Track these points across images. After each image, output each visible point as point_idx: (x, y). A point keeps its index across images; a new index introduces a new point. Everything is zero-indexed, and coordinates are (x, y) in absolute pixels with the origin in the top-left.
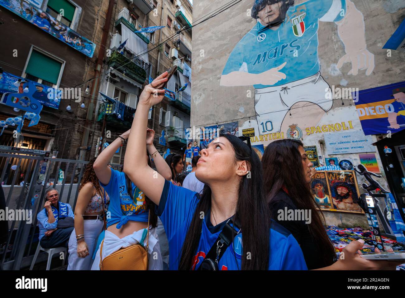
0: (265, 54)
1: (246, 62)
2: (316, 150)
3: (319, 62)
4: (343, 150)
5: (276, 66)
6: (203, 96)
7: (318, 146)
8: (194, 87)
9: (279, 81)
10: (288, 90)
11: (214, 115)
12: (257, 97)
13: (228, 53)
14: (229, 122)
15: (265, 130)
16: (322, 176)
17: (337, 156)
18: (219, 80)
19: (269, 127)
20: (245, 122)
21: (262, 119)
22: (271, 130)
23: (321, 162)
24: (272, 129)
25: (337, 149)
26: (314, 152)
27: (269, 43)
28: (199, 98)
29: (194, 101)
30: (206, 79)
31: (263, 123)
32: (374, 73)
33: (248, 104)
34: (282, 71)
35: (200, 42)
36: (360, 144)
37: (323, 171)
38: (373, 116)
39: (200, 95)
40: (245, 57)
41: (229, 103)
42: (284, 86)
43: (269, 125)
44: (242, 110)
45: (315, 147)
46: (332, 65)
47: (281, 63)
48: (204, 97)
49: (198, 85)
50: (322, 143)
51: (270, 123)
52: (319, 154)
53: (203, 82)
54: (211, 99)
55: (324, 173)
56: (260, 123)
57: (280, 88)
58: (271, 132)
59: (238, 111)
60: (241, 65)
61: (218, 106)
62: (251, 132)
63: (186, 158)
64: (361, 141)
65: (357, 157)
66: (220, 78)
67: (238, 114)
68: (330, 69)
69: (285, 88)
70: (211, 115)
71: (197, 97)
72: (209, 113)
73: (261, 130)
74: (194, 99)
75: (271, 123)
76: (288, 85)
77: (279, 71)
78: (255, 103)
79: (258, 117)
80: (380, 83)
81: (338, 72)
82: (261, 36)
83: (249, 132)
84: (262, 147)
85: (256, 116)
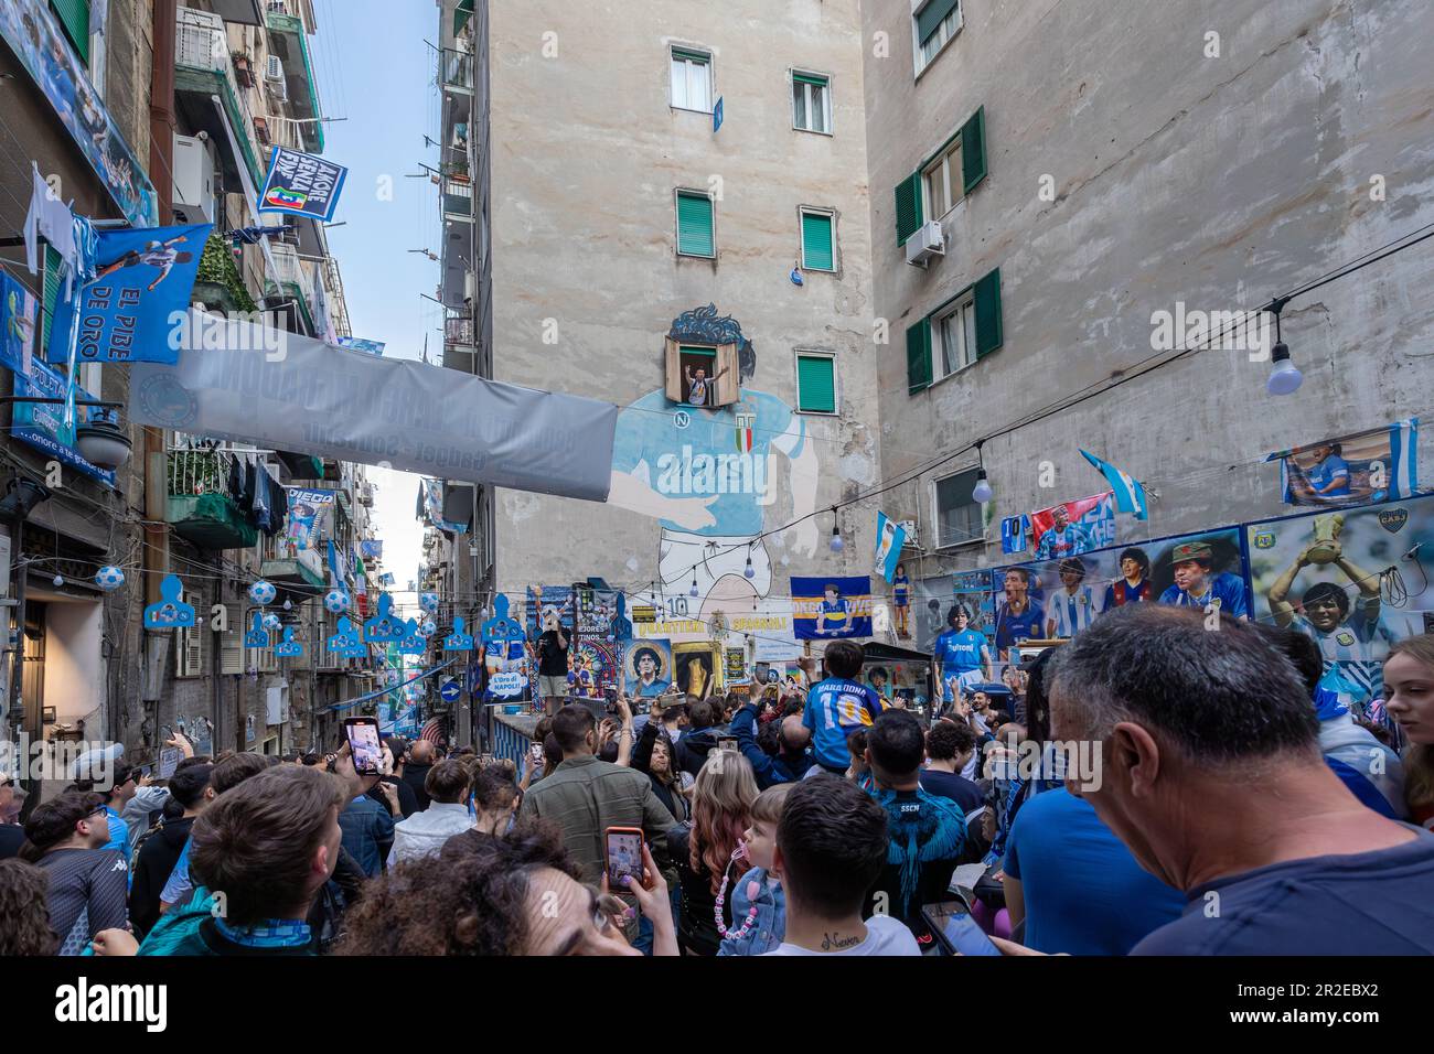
1: (648, 461)
2: (743, 654)
3: (763, 516)
4: (773, 657)
6: (536, 505)
7: (747, 649)
9: (704, 528)
10: (717, 550)
11: (566, 562)
12: (665, 546)
15: (675, 614)
19: (682, 610)
20: (639, 592)
21: (671, 591)
22: (682, 616)
23: (747, 671)
24: (687, 613)
25: (766, 655)
27: (694, 440)
28: (524, 507)
29: (507, 511)
31: (671, 600)
32: (815, 557)
33: (647, 556)
34: (712, 508)
35: (521, 336)
36: (789, 650)
38: (804, 614)
40: (645, 448)
41: (605, 542)
42: (712, 540)
43: (682, 603)
44: (633, 564)
45: (742, 649)
48: (538, 508)
50: (751, 644)
52: (746, 661)
54: (560, 519)
56: (666, 599)
57: (704, 541)
58: (684, 619)
59: (624, 565)
60: (636, 462)
61: (578, 541)
62: (650, 613)
63: (487, 657)
64: (790, 646)
65: (783, 666)
67: (625, 571)
69: (713, 544)
70: (559, 559)
72: (553, 554)
73: (668, 612)
74: (507, 505)
75: (686, 602)
76: (720, 541)
77: (707, 508)
78: (661, 557)
79: (663, 586)
80: (818, 573)
82: (682, 415)
83: (645, 613)
84: (666, 642)
85: (658, 582)
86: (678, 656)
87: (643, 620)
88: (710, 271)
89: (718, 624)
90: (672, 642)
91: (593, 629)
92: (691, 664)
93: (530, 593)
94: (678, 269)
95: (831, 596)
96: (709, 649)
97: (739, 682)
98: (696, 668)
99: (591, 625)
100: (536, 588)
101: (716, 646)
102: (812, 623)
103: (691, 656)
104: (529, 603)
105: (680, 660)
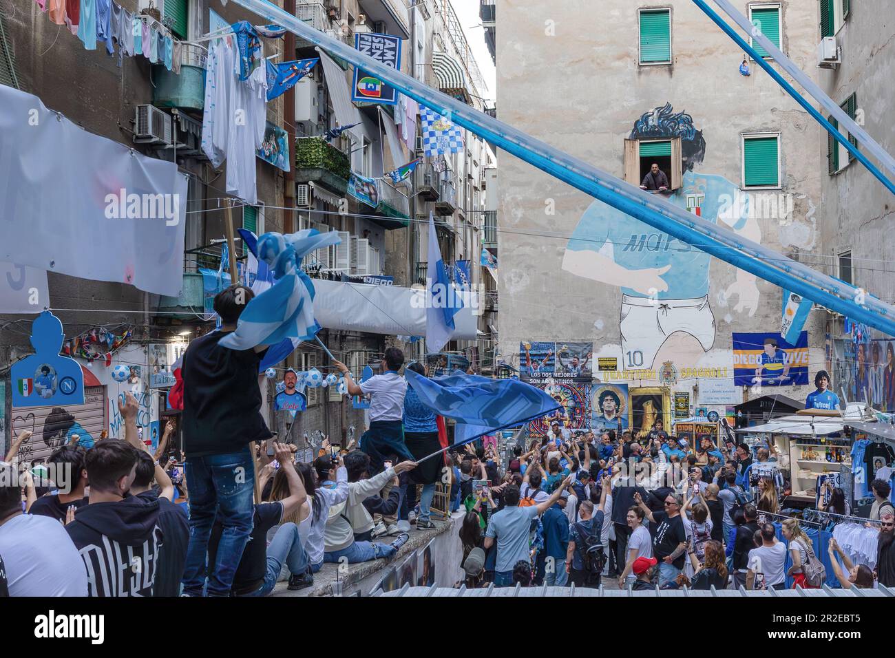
0: (644, 237)
1: (612, 241)
2: (688, 397)
3: (709, 281)
4: (714, 400)
5: (656, 266)
6: (526, 280)
7: (691, 392)
8: (506, 253)
9: (658, 293)
10: (668, 310)
11: (549, 323)
12: (625, 309)
13: (581, 208)
14: (576, 342)
15: (633, 363)
16: (690, 428)
17: (708, 407)
18: (560, 258)
19: (638, 361)
20: (604, 346)
21: (629, 345)
22: (639, 365)
23: (692, 412)
24: (642, 363)
25: (708, 398)
26: (686, 401)
28: (518, 282)
29: (506, 285)
30: (533, 246)
31: (629, 353)
32: (755, 316)
34: (664, 276)
36: (729, 395)
37: (691, 423)
38: (743, 365)
39: (521, 277)
40: (610, 230)
41: (578, 307)
42: (664, 303)
43: (638, 355)
44: (599, 324)
45: (688, 394)
46: (722, 291)
47: (664, 265)
48: (528, 282)
49: (515, 253)
50: (696, 389)
51: (640, 354)
52: (691, 404)
53: (527, 249)
54: (544, 290)
55: (692, 425)
56: (626, 352)
57: (657, 303)
58: (639, 368)
59: (593, 326)
60: (603, 242)
61: (558, 307)
62: (612, 363)
64: (730, 392)
65: (724, 408)
66: (562, 254)
67: (594, 329)
68: (718, 296)
69: (665, 306)
70: (543, 321)
71: (512, 278)
72: (539, 317)
73: (627, 362)
74: (506, 281)
75: (642, 354)
76: (670, 303)
77: (660, 276)
78: (622, 318)
79: (623, 341)
80: (757, 329)
81: (724, 304)
83: (608, 363)
84: (625, 387)
85: (620, 339)
86: (634, 398)
87: (607, 368)
88: (666, 75)
89: (668, 373)
90: (630, 386)
91: (568, 375)
92: (644, 405)
93: (522, 347)
94: (639, 78)
95: (770, 349)
96: (659, 393)
97: (684, 420)
98: (649, 408)
99: (567, 372)
100: (526, 343)
101: (666, 390)
102: (751, 372)
103: (645, 398)
104: (521, 355)
105: (636, 402)
